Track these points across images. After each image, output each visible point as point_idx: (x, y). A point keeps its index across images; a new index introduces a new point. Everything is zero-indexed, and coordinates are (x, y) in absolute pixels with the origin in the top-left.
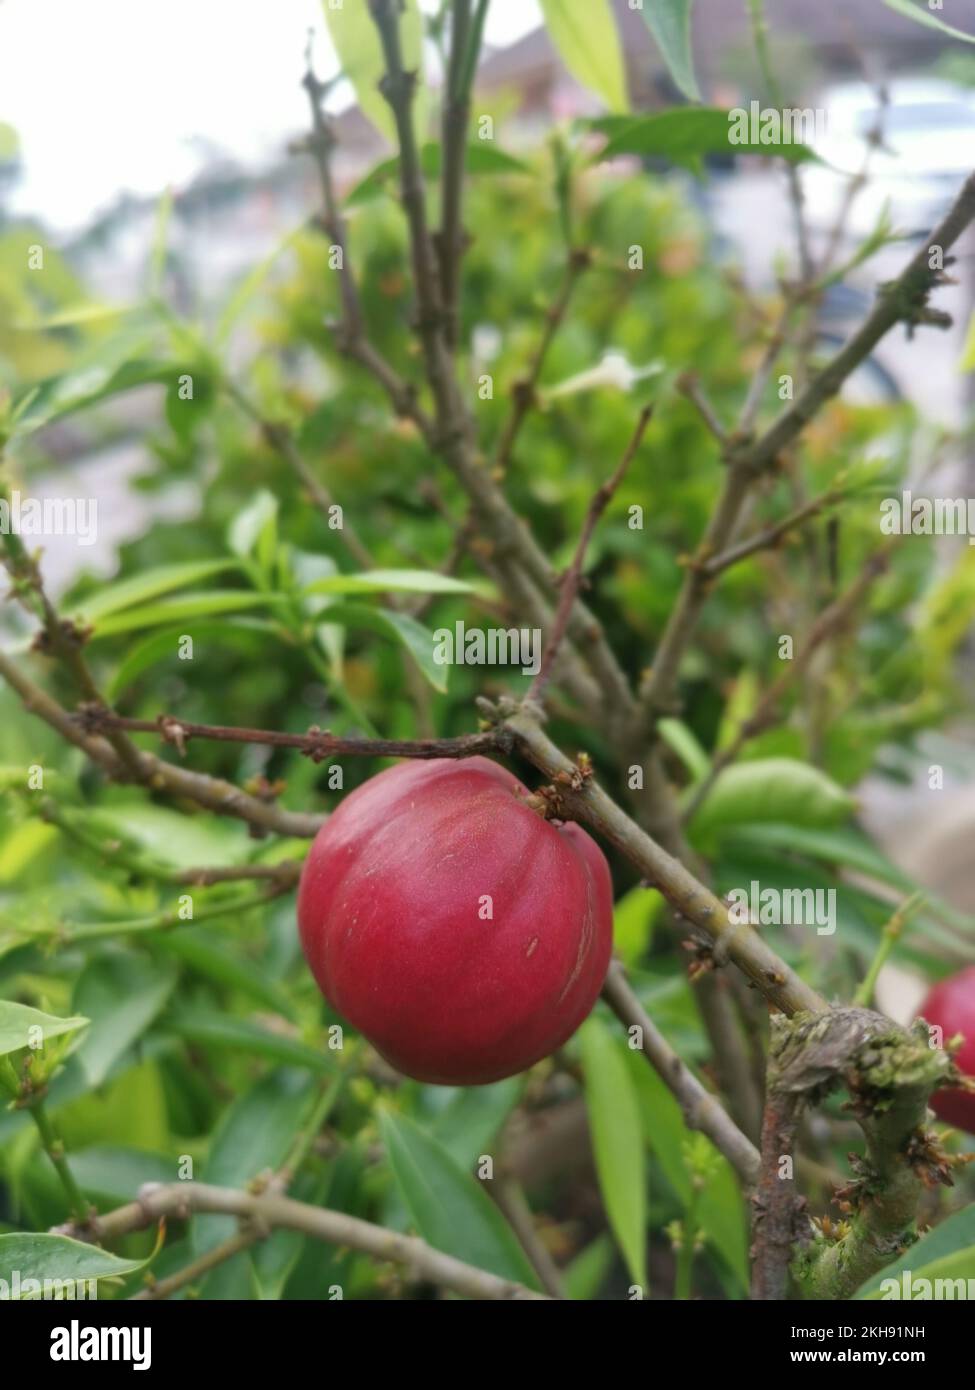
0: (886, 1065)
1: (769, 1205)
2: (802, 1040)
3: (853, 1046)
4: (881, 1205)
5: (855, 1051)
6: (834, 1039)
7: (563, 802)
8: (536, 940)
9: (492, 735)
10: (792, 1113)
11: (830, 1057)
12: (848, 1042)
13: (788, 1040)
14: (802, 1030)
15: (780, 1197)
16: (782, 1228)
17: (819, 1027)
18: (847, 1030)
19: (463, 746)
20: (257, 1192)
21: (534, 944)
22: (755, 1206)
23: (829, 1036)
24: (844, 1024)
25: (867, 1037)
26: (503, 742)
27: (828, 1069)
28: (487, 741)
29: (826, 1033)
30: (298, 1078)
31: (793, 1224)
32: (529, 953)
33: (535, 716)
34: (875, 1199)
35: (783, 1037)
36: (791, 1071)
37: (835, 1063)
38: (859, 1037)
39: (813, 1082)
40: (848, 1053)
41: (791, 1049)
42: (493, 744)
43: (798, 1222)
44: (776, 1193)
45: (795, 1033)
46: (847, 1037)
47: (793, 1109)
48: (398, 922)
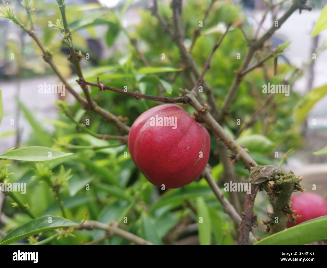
0: (281, 179)
1: (246, 215)
2: (259, 171)
3: (273, 173)
4: (275, 227)
5: (273, 174)
6: (268, 171)
7: (199, 116)
8: (190, 146)
9: (183, 98)
10: (254, 190)
11: (266, 175)
12: (271, 172)
13: (255, 172)
14: (259, 169)
15: (250, 213)
16: (249, 221)
17: (264, 168)
18: (271, 169)
19: (175, 100)
20: (111, 225)
21: (189, 147)
22: (243, 215)
23: (266, 170)
24: (270, 168)
25: (276, 171)
26: (185, 99)
27: (266, 178)
28: (181, 99)
29: (265, 170)
30: (124, 203)
31: (252, 221)
32: (187, 149)
33: (194, 94)
34: (274, 225)
35: (254, 171)
36: (255, 179)
37: (267, 177)
38: (274, 171)
39: (261, 181)
40: (271, 174)
41: (255, 174)
42: (182, 100)
43: (254, 220)
44: (249, 211)
45: (257, 170)
46: (271, 171)
47: (255, 189)
48: (154, 137)
